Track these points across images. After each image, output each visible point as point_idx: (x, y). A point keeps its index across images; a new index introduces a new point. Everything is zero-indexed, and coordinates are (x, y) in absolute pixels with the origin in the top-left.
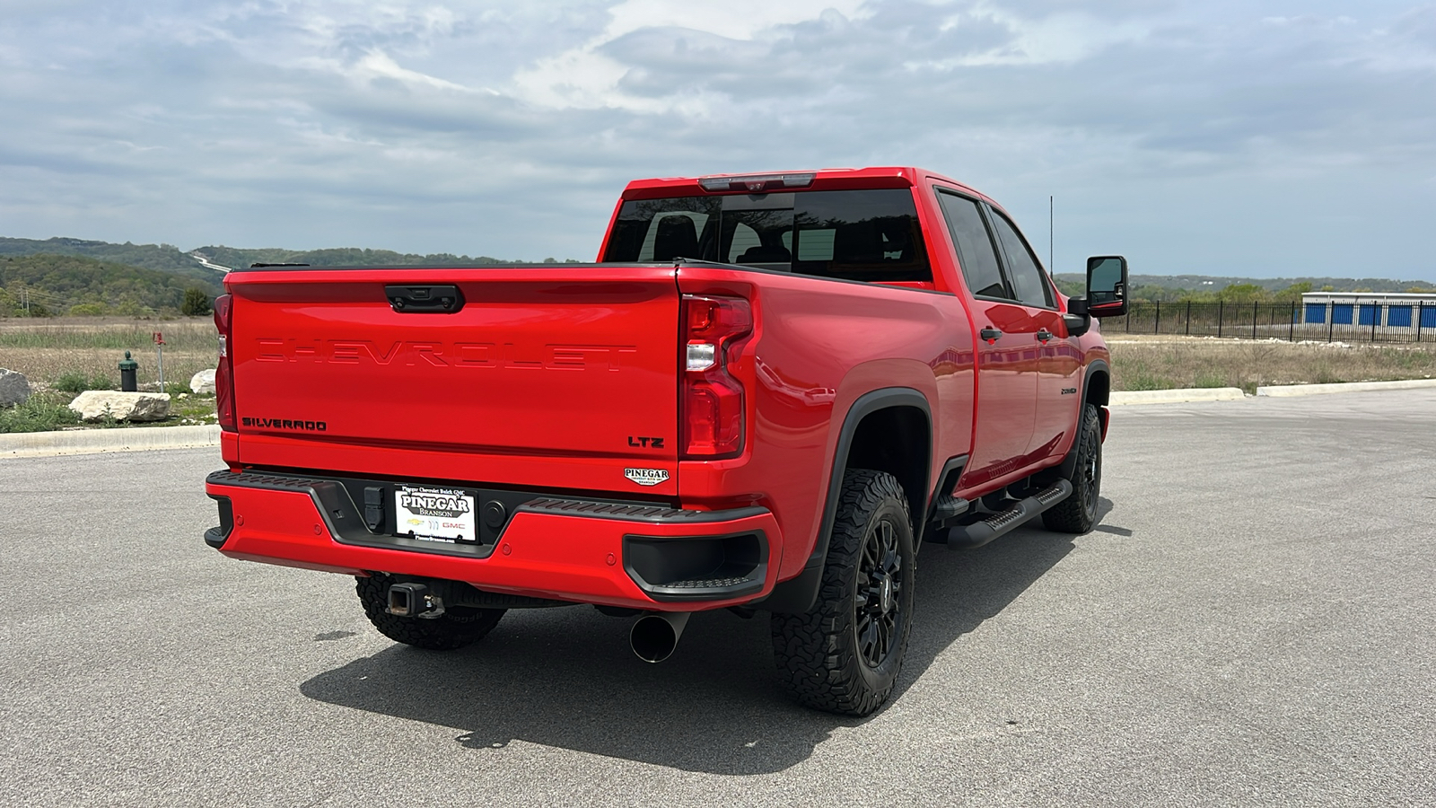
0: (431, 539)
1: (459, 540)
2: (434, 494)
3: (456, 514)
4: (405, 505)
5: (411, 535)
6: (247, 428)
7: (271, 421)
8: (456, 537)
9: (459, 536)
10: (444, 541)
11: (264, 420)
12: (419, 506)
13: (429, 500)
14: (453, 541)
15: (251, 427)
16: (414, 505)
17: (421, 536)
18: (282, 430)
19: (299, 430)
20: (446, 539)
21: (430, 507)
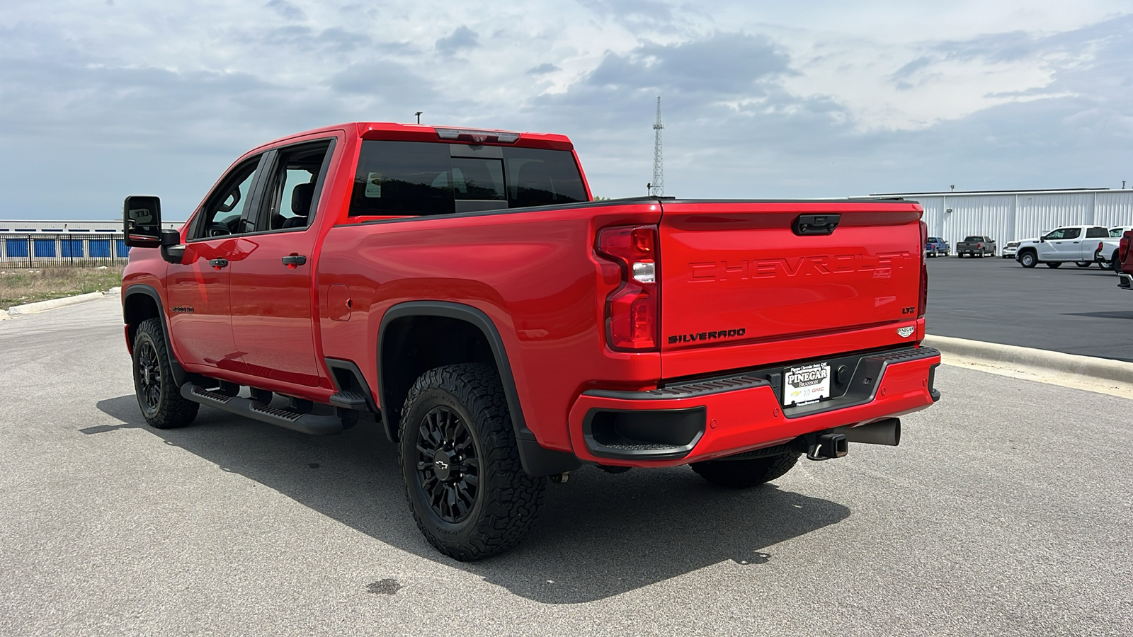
0: (806, 403)
1: (822, 399)
2: (810, 369)
3: (820, 381)
4: (790, 382)
5: (793, 405)
6: (673, 345)
7: (697, 335)
8: (819, 397)
9: (821, 396)
10: (813, 402)
11: (692, 336)
12: (799, 381)
13: (806, 374)
14: (818, 401)
15: (678, 344)
16: (796, 381)
17: (800, 403)
18: (707, 341)
19: (722, 338)
20: (814, 400)
21: (806, 380)
